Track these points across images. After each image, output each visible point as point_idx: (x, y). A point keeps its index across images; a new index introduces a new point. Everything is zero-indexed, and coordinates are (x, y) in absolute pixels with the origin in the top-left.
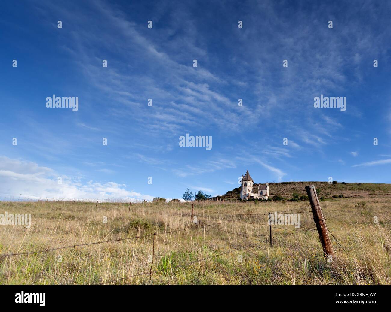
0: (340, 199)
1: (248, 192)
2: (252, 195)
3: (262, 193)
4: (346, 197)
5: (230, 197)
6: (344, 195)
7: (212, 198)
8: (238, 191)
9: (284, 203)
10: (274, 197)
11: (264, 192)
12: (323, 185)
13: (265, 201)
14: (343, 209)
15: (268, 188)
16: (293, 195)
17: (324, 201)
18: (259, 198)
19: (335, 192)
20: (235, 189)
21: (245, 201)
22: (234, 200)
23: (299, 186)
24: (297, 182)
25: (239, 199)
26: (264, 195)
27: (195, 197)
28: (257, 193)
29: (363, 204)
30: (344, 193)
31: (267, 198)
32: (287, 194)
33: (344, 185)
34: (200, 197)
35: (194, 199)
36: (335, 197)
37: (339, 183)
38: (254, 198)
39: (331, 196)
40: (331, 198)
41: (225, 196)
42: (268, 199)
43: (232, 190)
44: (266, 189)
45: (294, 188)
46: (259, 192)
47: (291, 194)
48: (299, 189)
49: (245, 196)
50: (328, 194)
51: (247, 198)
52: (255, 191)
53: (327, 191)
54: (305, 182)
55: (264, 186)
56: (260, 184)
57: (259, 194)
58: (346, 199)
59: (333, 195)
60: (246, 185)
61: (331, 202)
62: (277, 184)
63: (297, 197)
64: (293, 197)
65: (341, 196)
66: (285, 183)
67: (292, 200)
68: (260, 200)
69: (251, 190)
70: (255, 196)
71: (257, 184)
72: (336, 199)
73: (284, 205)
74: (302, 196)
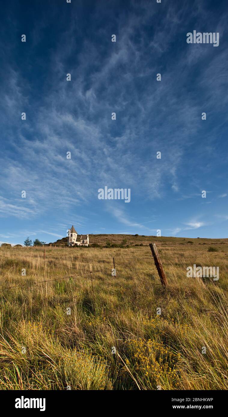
0: (140, 247)
1: (73, 241)
2: (76, 243)
3: (83, 242)
4: (145, 246)
5: (59, 244)
6: (144, 244)
7: (46, 245)
8: (66, 240)
9: (101, 249)
10: (92, 244)
11: (85, 241)
12: (128, 237)
13: (86, 247)
14: (146, 254)
15: (88, 238)
16: (106, 243)
17: (129, 248)
18: (81, 245)
19: (137, 242)
20: (63, 238)
21: (71, 247)
22: (62, 246)
23: (111, 237)
24: (109, 235)
25: (67, 246)
26: (85, 243)
27: (33, 243)
28: (80, 241)
29: (160, 251)
30: (143, 243)
31: (87, 245)
32: (102, 243)
33: (144, 238)
34: (37, 243)
35: (32, 245)
36: (136, 245)
37: (140, 236)
38: (78, 245)
39: (134, 244)
40: (134, 246)
41: (55, 243)
42: (89, 246)
43: (61, 239)
44: (86, 239)
45: (107, 238)
46: (82, 241)
47: (105, 242)
48: (110, 239)
49: (71, 243)
50: (133, 243)
51: (73, 245)
52: (78, 240)
53: (131, 241)
54: (115, 235)
55: (85, 237)
56: (82, 235)
57: (82, 243)
58: (145, 247)
59: (135, 244)
60: (72, 235)
61: (135, 249)
62: (94, 235)
63: (109, 245)
64: (106, 245)
65: (141, 245)
66: (100, 235)
67: (107, 247)
68: (82, 246)
69: (76, 239)
70: (79, 243)
71: (79, 235)
72: (138, 247)
73: (101, 250)
74: (113, 244)
